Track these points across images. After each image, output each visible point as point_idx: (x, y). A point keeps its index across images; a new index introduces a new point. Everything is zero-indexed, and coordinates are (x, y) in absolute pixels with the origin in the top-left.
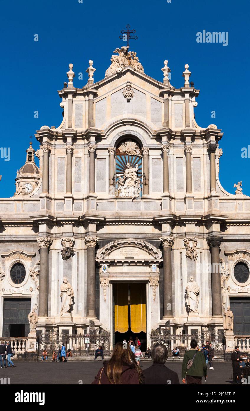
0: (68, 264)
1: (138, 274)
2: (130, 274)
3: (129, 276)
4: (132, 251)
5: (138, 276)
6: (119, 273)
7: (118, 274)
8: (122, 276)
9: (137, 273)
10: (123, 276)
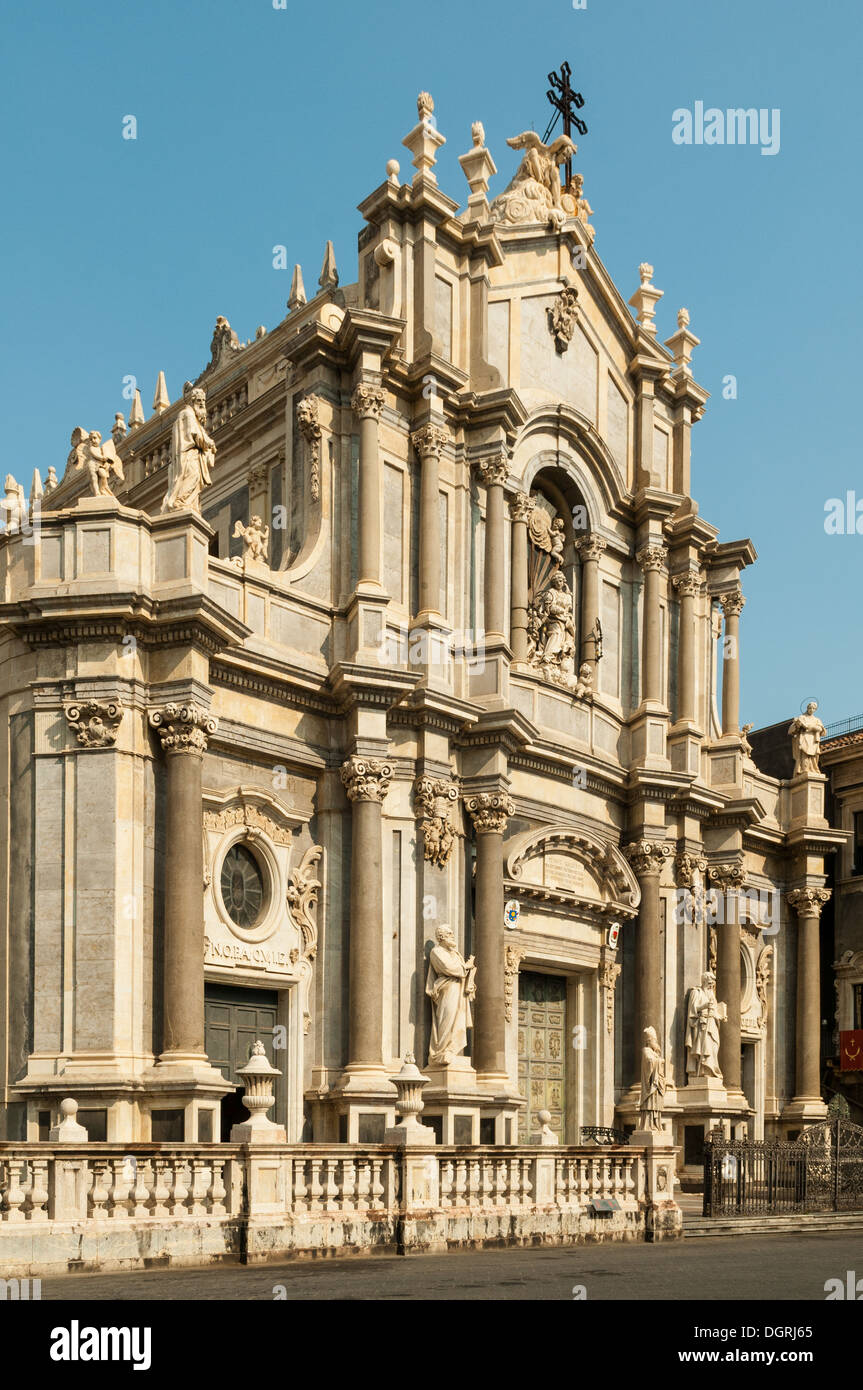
0: (437, 879)
1: (581, 947)
2: (564, 942)
3: (561, 949)
4: (571, 871)
5: (578, 952)
6: (541, 935)
7: (538, 938)
8: (544, 946)
9: (580, 943)
10: (549, 946)
